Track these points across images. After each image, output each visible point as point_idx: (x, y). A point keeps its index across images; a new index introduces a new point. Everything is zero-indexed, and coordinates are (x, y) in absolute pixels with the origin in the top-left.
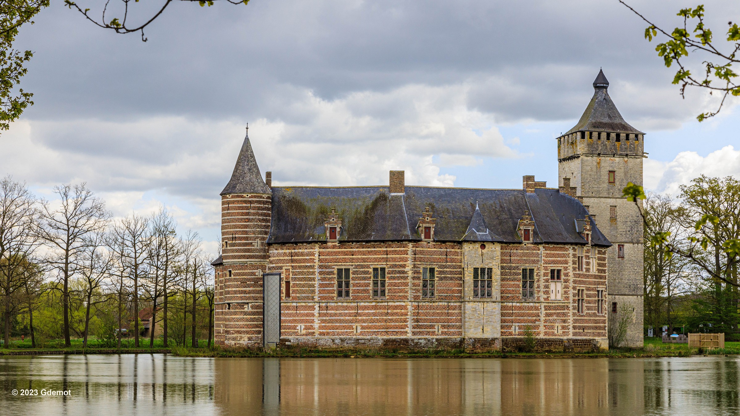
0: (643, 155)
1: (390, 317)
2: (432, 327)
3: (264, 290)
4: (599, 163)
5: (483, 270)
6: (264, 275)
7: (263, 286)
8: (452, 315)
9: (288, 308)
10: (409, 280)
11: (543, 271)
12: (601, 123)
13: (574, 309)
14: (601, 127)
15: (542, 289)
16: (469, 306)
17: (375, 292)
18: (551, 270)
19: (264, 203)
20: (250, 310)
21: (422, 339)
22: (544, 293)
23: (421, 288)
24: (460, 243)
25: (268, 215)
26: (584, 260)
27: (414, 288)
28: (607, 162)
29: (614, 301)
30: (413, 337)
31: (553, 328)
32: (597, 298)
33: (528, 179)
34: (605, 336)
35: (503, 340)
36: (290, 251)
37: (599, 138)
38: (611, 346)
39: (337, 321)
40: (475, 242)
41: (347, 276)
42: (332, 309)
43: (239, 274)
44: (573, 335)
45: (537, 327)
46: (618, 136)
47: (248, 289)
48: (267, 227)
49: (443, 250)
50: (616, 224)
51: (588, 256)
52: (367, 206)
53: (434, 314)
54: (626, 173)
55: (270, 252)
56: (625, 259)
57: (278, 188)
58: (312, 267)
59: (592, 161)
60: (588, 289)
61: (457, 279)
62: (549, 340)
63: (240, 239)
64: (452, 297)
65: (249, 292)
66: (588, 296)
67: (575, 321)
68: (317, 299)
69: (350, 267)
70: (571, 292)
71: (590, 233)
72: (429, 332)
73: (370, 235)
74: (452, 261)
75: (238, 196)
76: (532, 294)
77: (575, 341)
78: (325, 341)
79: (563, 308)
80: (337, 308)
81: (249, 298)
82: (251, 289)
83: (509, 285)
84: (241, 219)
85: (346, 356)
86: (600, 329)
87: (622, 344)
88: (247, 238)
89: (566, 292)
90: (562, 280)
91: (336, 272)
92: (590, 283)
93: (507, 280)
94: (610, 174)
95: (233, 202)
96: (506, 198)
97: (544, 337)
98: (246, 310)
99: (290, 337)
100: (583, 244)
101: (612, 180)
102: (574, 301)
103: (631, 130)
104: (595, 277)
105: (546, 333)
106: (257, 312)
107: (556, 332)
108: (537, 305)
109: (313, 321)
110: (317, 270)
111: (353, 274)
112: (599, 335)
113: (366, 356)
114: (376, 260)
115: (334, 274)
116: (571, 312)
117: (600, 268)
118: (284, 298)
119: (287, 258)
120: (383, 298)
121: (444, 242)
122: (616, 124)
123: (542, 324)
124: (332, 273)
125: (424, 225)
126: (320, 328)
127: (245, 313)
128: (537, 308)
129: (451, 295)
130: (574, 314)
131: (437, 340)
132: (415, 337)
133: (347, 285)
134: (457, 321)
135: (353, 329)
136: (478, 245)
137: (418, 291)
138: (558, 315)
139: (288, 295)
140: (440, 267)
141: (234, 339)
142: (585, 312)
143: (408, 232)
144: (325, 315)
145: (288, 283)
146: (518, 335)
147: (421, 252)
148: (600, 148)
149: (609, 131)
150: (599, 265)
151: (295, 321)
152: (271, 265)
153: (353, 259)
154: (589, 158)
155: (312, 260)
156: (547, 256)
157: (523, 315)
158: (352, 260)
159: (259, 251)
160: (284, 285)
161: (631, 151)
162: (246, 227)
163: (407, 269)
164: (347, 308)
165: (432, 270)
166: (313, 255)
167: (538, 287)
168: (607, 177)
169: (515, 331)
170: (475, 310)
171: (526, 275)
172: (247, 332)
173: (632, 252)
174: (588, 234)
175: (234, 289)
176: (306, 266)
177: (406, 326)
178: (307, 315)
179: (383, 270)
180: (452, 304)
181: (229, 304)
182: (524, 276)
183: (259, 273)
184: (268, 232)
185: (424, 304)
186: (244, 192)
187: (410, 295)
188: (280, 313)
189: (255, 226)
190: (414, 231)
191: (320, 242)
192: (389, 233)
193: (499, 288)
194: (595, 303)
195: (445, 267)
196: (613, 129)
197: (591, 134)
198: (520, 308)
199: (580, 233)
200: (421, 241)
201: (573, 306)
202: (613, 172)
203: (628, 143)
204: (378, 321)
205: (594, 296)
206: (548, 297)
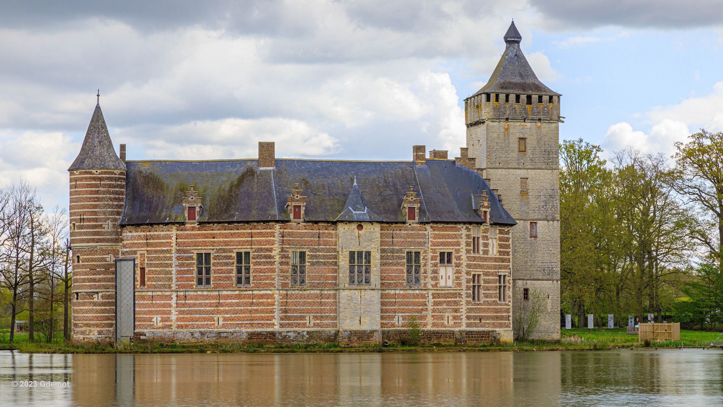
0: (559, 119)
1: (255, 308)
2: (303, 318)
3: (116, 277)
4: (507, 129)
5: (360, 254)
6: (116, 261)
7: (115, 273)
8: (325, 304)
9: (143, 298)
10: (277, 266)
11: (430, 255)
12: (510, 83)
13: (467, 297)
14: (509, 88)
15: (430, 275)
16: (344, 294)
17: (239, 281)
18: (441, 253)
19: (116, 179)
20: (100, 300)
21: (291, 332)
22: (432, 279)
23: (289, 274)
24: (335, 223)
25: (122, 193)
26: (481, 241)
27: (282, 274)
28: (517, 128)
29: (525, 287)
30: (281, 330)
31: (442, 318)
32: (498, 284)
33: (419, 149)
34: (509, 327)
35: (383, 333)
36: (145, 233)
37: (507, 100)
38: (519, 339)
39: (196, 312)
40: (350, 222)
41: (208, 262)
42: (191, 299)
43: (88, 260)
44: (467, 327)
45: (424, 317)
46: (529, 98)
47: (98, 276)
48: (120, 206)
49: (315, 231)
50: (527, 198)
51: (486, 237)
52: (232, 183)
53: (304, 304)
54: (539, 140)
55: (124, 234)
56: (538, 239)
57: (134, 162)
58: (169, 252)
59: (499, 126)
60: (486, 274)
61: (331, 264)
62: (438, 332)
63: (89, 220)
64: (325, 285)
65: (99, 280)
66: (486, 282)
67: (469, 310)
68: (174, 287)
69: (211, 252)
70: (464, 277)
71: (489, 210)
72: (299, 324)
73: (233, 216)
74: (326, 243)
75: (86, 173)
76: (417, 280)
77: (468, 333)
78: (184, 335)
79: (454, 295)
80: (196, 298)
81: (99, 287)
82: (101, 276)
83: (391, 270)
84: (90, 198)
85: (202, 352)
86: (502, 319)
87: (534, 336)
88: (96, 220)
89: (457, 278)
90: (453, 264)
91: (195, 257)
92: (489, 267)
93: (389, 264)
94: (521, 141)
95: (81, 179)
96: (393, 172)
97: (432, 329)
98: (96, 300)
99: (145, 331)
100: (481, 223)
101: (522, 148)
102: (468, 288)
103: (545, 91)
104: (496, 260)
105: (434, 325)
106: (109, 302)
107: (446, 323)
108: (424, 292)
109: (170, 313)
110: (174, 255)
111: (215, 258)
112: (501, 325)
113: (225, 351)
114: (240, 243)
115: (193, 259)
116: (464, 300)
117: (502, 250)
118: (138, 287)
119: (141, 241)
120: (247, 286)
121: (316, 222)
122: (528, 84)
123: (430, 314)
124: (191, 258)
125: (294, 204)
126: (178, 320)
127: (95, 304)
128: (423, 296)
129: (324, 282)
130: (468, 303)
131: (308, 333)
132: (283, 329)
133: (208, 272)
134: (331, 311)
135: (214, 321)
136: (354, 226)
137: (287, 277)
138: (448, 303)
139: (143, 283)
140: (312, 250)
141: (83, 333)
142: (483, 300)
143: (275, 212)
144: (184, 305)
145: (143, 270)
146: (402, 327)
147: (290, 234)
148: (508, 112)
149: (518, 92)
150: (500, 246)
151: (150, 312)
152: (125, 250)
153: (214, 242)
154: (496, 124)
155: (169, 244)
156: (436, 236)
157: (407, 304)
158: (213, 244)
159: (111, 234)
160: (138, 272)
161: (544, 115)
162: (95, 206)
163: (273, 253)
164: (207, 297)
165: (302, 255)
166: (170, 238)
167: (425, 272)
168: (516, 145)
169: (398, 322)
170: (351, 299)
171: (411, 259)
172: (97, 326)
173: (547, 231)
174: (485, 212)
175: (82, 277)
176: (163, 251)
177: (273, 317)
178: (164, 305)
180: (326, 292)
181: (77, 294)
182: (409, 260)
183: (110, 258)
184: (121, 212)
185: (293, 292)
186: (93, 168)
187: (277, 282)
188: (134, 304)
189: (105, 206)
190: (283, 210)
191: (178, 223)
192: (254, 212)
193: (378, 274)
194: (496, 290)
195: (318, 250)
196: (524, 90)
197: (497, 96)
198: (404, 296)
199: (476, 211)
200: (289, 221)
201: (467, 293)
202: (524, 139)
203: (541, 106)
204: (242, 312)
205: (494, 281)
206: (436, 284)
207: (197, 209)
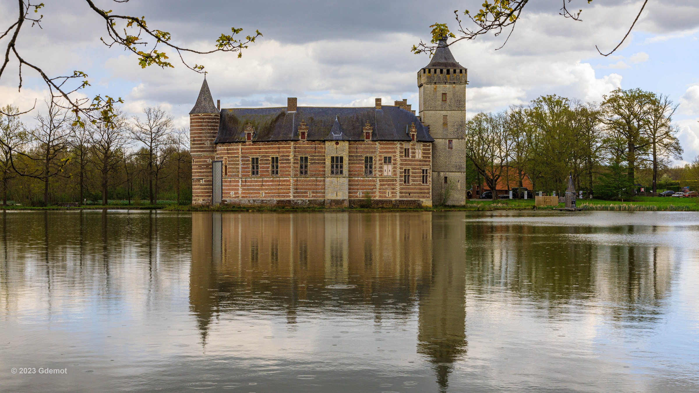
0: (466, 82)
1: (280, 187)
2: (306, 193)
3: (213, 171)
4: (435, 89)
5: (337, 158)
6: (213, 162)
7: (212, 168)
8: (319, 185)
9: (226, 182)
10: (292, 165)
11: (378, 158)
12: (439, 63)
14: (437, 66)
15: (378, 169)
16: (328, 180)
17: (273, 172)
18: (384, 157)
19: (213, 119)
21: (299, 200)
22: (379, 172)
23: (298, 169)
24: (324, 141)
25: (216, 126)
26: (410, 151)
27: (295, 169)
28: (441, 88)
29: (445, 176)
30: (294, 199)
31: (385, 193)
32: (422, 174)
33: (378, 101)
34: (430, 198)
35: (350, 201)
36: (227, 147)
37: (435, 72)
38: (435, 205)
39: (251, 189)
40: (332, 140)
41: (257, 163)
42: (249, 182)
43: (197, 162)
44: (401, 198)
45: (375, 192)
46: (449, 70)
47: (202, 170)
48: (215, 133)
49: (313, 146)
50: (447, 127)
51: (414, 148)
52: (273, 120)
53: (307, 185)
54: (454, 95)
55: (217, 148)
56: (453, 149)
57: (225, 109)
58: (238, 157)
59: (431, 87)
60: (414, 169)
61: (322, 163)
62: (382, 201)
63: (198, 140)
64: (319, 175)
65: (203, 172)
66: (413, 173)
67: (402, 189)
68: (240, 176)
69: (259, 157)
70: (398, 171)
71: (415, 134)
72: (304, 196)
73: (270, 138)
74: (319, 152)
75: (196, 115)
76: (371, 172)
77: (400, 201)
78: (245, 202)
79: (393, 181)
80: (251, 182)
81: (203, 176)
82: (204, 170)
83: (356, 167)
84: (198, 129)
86: (424, 194)
87: (450, 203)
88: (201, 140)
89: (394, 171)
90: (392, 163)
91: (251, 160)
92: (415, 165)
93: (355, 163)
94: (443, 95)
95: (195, 119)
96: (362, 113)
97: (379, 199)
98: (201, 183)
99: (227, 199)
100: (410, 141)
101: (444, 99)
102: (401, 176)
103: (458, 67)
104: (420, 161)
105: (380, 196)
106: (208, 184)
107: (387, 195)
108: (375, 179)
109: (238, 190)
110: (240, 159)
111: (260, 161)
112: (424, 197)
114: (273, 152)
115: (249, 161)
116: (398, 183)
117: (425, 155)
119: (225, 152)
120: (277, 175)
121: (314, 141)
122: (449, 63)
123: (377, 191)
124: (249, 160)
125: (301, 131)
126: (242, 193)
127: (201, 185)
128: (374, 181)
129: (318, 173)
130: (401, 185)
131: (309, 201)
132: (295, 199)
133: (257, 168)
134: (322, 189)
135: (260, 194)
136: (334, 143)
137: (297, 171)
138: (389, 185)
139: (226, 174)
140: (311, 156)
141: (197, 200)
142: (411, 183)
143: (292, 135)
144: (245, 186)
145: (226, 166)
146: (362, 197)
147: (299, 147)
148: (436, 79)
149: (441, 68)
150: (424, 153)
151: (229, 189)
153: (260, 152)
154: (429, 86)
155: (238, 153)
156: (382, 148)
157: (365, 185)
158: (260, 153)
159: (209, 147)
160: (224, 168)
161: (457, 80)
162: (201, 133)
163: (290, 158)
164: (256, 181)
165: (306, 158)
166: (238, 149)
167: (375, 168)
168: (441, 98)
169: (360, 195)
170: (332, 182)
171: (368, 160)
172: (202, 196)
173: (458, 145)
174: (413, 135)
175: (195, 171)
176: (235, 156)
177: (290, 192)
178: (235, 186)
180: (319, 179)
181: (194, 179)
182: (366, 161)
183: (209, 161)
184: (216, 136)
185: (301, 179)
186: (199, 112)
187: (292, 173)
188: (222, 185)
189: (206, 133)
190: (296, 134)
191: (242, 142)
192: (281, 136)
193: (348, 169)
194: (420, 177)
195: (315, 156)
196: (446, 67)
197: (430, 70)
198: (363, 181)
199: (408, 134)
200: (299, 140)
201: (400, 179)
202: (446, 94)
203: (455, 75)
204: (274, 189)
205: (420, 173)
206: (382, 174)
207: (252, 134)
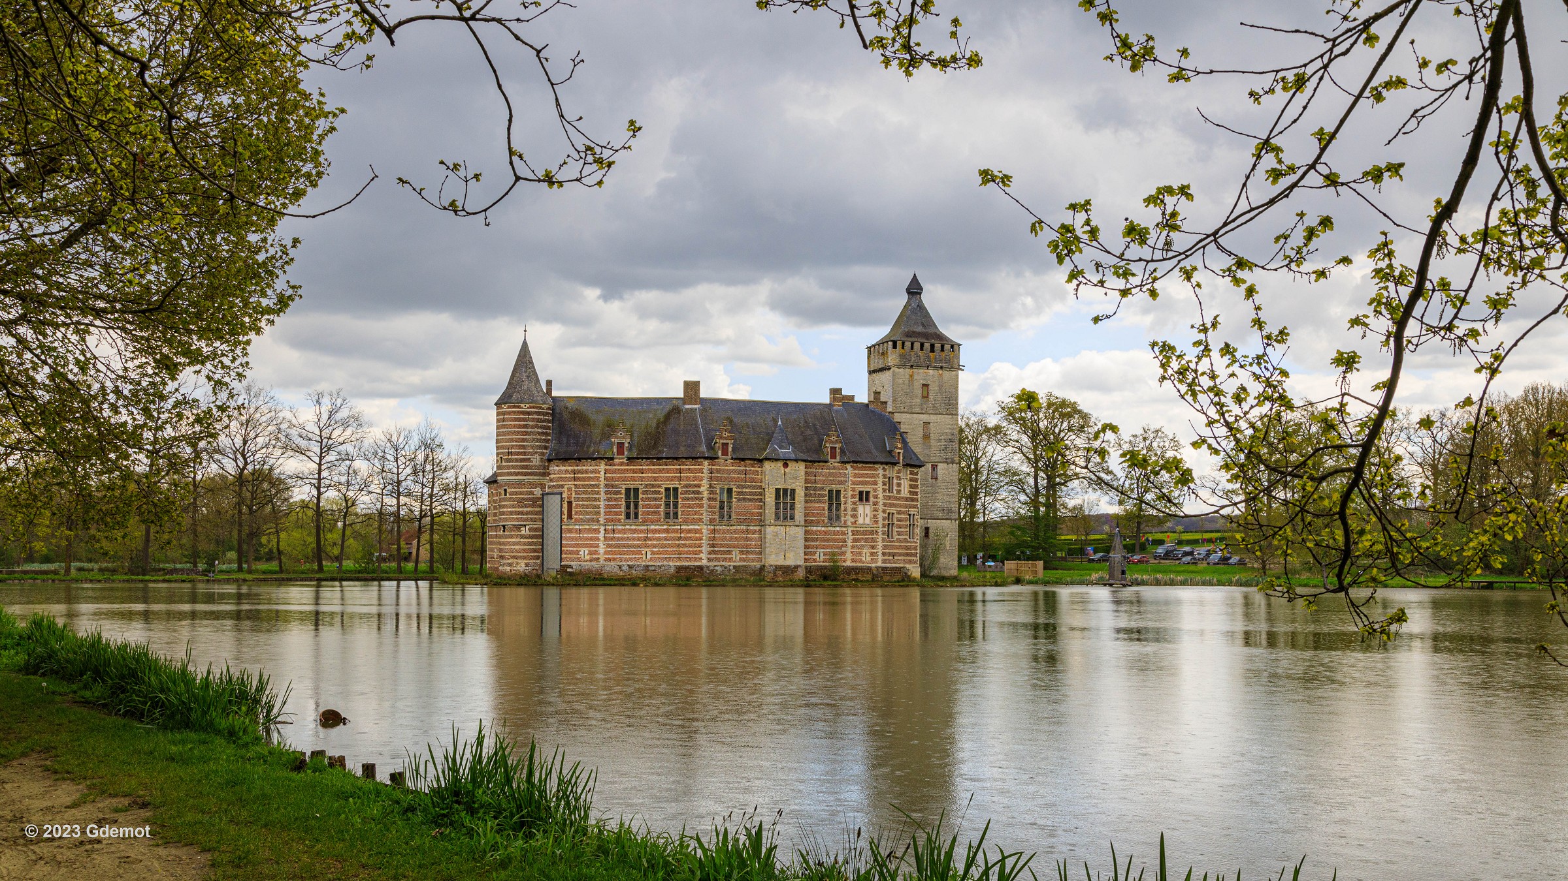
0: (959, 368)
1: (683, 542)
2: (729, 553)
3: (543, 511)
4: (911, 376)
5: (785, 491)
6: (543, 495)
7: (542, 506)
8: (751, 539)
9: (570, 531)
10: (705, 501)
11: (850, 493)
12: (914, 332)
13: (883, 534)
14: (914, 337)
15: (850, 512)
16: (770, 530)
17: (667, 515)
18: (860, 491)
19: (544, 414)
20: (528, 532)
21: (718, 566)
22: (852, 517)
23: (717, 510)
24: (761, 461)
25: (549, 428)
26: (895, 481)
27: (710, 510)
28: (921, 375)
29: (926, 526)
30: (708, 564)
31: (860, 554)
32: (908, 523)
33: (835, 392)
34: (917, 564)
35: (806, 568)
36: (573, 468)
37: (912, 348)
38: (923, 575)
39: (624, 545)
40: (777, 460)
41: (636, 496)
42: (619, 532)
43: (515, 493)
44: (883, 563)
45: (844, 553)
46: (932, 346)
47: (525, 509)
48: (548, 441)
49: (742, 468)
50: (929, 442)
51: (899, 477)
52: (659, 420)
53: (731, 539)
54: (940, 387)
55: (551, 469)
56: (939, 481)
57: (560, 398)
58: (597, 486)
59: (904, 373)
60: (899, 513)
61: (757, 500)
62: (856, 568)
63: (517, 453)
64: (751, 521)
65: (527, 513)
66: (899, 520)
67: (885, 547)
68: (602, 521)
69: (640, 487)
70: (881, 515)
71: (901, 452)
72: (725, 559)
73: (662, 452)
74: (752, 480)
75: (515, 407)
76: (838, 517)
77: (884, 569)
78: (611, 568)
79: (872, 532)
80: (624, 532)
81: (527, 520)
82: (529, 509)
83: (814, 507)
84: (519, 432)
85: (635, 585)
86: (911, 556)
87: (934, 573)
88: (524, 454)
89: (875, 516)
90: (871, 503)
91: (623, 491)
92: (901, 506)
93: (812, 502)
94: (924, 388)
95: (509, 413)
96: (811, 413)
97: (851, 565)
98: (523, 532)
99: (572, 563)
100: (894, 464)
101: (925, 394)
102: (884, 526)
103: (947, 341)
104: (907, 499)
105: (853, 561)
106: (536, 535)
107: (864, 559)
108: (844, 529)
109: (597, 546)
110: (602, 490)
111: (643, 493)
112: (910, 562)
113: (656, 585)
114: (668, 479)
116: (880, 537)
117: (912, 490)
118: (565, 520)
119: (569, 475)
120: (675, 520)
121: (743, 460)
122: (930, 333)
123: (849, 550)
124: (620, 493)
125: (722, 441)
126: (606, 553)
127: (522, 537)
128: (843, 533)
129: (750, 518)
130: (883, 540)
131: (735, 567)
132: (711, 564)
133: (636, 506)
134: (756, 546)
135: (642, 555)
136: (780, 464)
137: (714, 513)
138: (866, 540)
139: (570, 516)
140: (738, 487)
141: (510, 565)
142: (896, 537)
143: (703, 448)
144: (612, 539)
145: (570, 503)
146: (823, 562)
147: (718, 471)
148: (913, 359)
149: (923, 341)
150: (911, 486)
151: (578, 545)
152: (552, 484)
153: (643, 477)
154: (901, 370)
155: (598, 479)
156: (856, 476)
157: (828, 540)
158: (641, 479)
159: (538, 467)
160: (565, 505)
161: (946, 363)
162: (524, 440)
163: (702, 489)
164: (635, 531)
165: (730, 491)
166: (599, 472)
167: (845, 510)
168: (920, 391)
169: (820, 558)
170: (776, 535)
171: (832, 496)
172: (524, 558)
173: (946, 473)
174: (899, 453)
175: (509, 510)
176: (591, 485)
177: (701, 552)
178: (591, 539)
179: (676, 489)
180: (752, 528)
181: (504, 526)
182: (830, 498)
183: (538, 492)
184: (549, 446)
185: (721, 527)
186: (522, 402)
187: (705, 517)
188: (561, 537)
189: (533, 440)
190: (711, 448)
191: (606, 458)
192: (682, 449)
193: (803, 510)
194: (906, 528)
195: (744, 487)
196: (927, 339)
197: (903, 344)
198: (825, 533)
199: (890, 452)
200: (717, 458)
201: (882, 531)
202: (927, 385)
203: (943, 354)
204: (670, 546)
205: (905, 520)
206: (855, 521)
207: (626, 445)
